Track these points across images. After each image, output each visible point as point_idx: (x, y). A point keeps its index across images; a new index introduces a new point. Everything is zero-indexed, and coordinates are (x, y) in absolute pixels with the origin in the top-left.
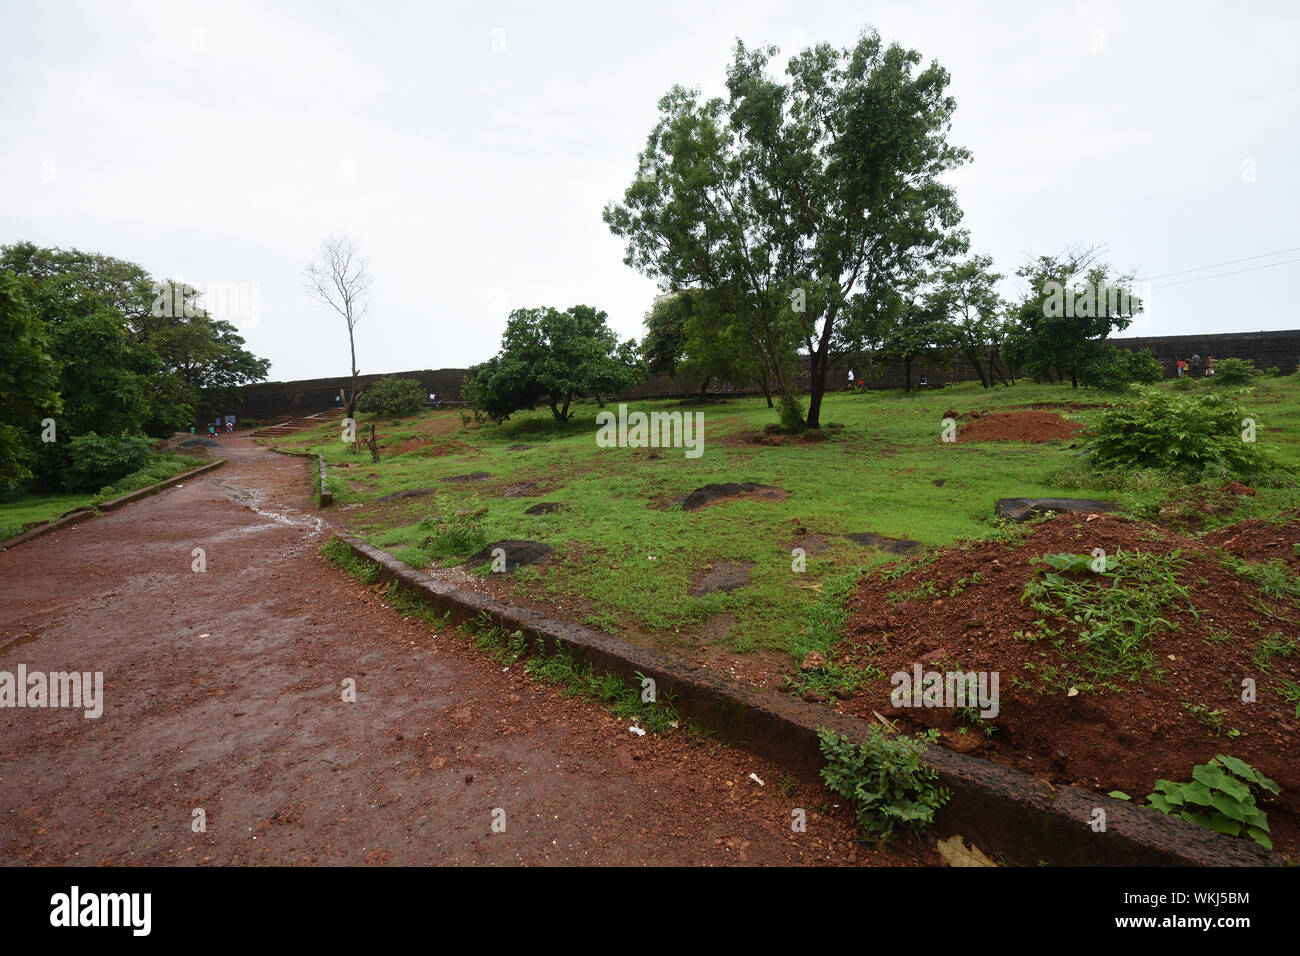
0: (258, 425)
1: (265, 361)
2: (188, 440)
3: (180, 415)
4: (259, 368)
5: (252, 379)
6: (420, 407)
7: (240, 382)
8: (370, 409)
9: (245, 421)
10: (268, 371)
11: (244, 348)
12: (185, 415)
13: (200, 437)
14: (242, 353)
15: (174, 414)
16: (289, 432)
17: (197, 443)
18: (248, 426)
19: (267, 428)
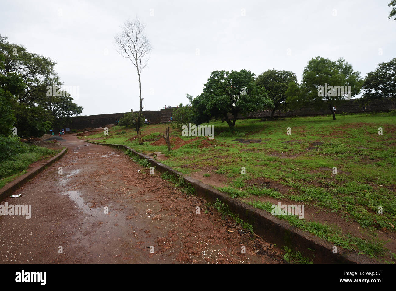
0: (78, 131)
1: (81, 107)
2: (51, 137)
3: (46, 126)
4: (78, 110)
5: (76, 114)
6: (143, 124)
7: (71, 116)
8: (124, 125)
9: (73, 130)
10: (82, 111)
11: (73, 102)
12: (48, 126)
13: (56, 136)
14: (72, 104)
15: (43, 125)
16: (91, 134)
17: (54, 139)
18: (74, 132)
19: (82, 133)
